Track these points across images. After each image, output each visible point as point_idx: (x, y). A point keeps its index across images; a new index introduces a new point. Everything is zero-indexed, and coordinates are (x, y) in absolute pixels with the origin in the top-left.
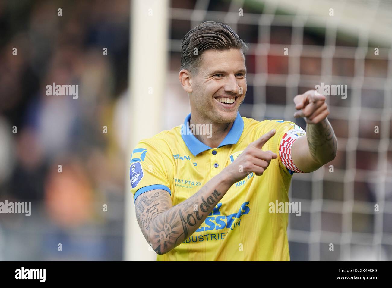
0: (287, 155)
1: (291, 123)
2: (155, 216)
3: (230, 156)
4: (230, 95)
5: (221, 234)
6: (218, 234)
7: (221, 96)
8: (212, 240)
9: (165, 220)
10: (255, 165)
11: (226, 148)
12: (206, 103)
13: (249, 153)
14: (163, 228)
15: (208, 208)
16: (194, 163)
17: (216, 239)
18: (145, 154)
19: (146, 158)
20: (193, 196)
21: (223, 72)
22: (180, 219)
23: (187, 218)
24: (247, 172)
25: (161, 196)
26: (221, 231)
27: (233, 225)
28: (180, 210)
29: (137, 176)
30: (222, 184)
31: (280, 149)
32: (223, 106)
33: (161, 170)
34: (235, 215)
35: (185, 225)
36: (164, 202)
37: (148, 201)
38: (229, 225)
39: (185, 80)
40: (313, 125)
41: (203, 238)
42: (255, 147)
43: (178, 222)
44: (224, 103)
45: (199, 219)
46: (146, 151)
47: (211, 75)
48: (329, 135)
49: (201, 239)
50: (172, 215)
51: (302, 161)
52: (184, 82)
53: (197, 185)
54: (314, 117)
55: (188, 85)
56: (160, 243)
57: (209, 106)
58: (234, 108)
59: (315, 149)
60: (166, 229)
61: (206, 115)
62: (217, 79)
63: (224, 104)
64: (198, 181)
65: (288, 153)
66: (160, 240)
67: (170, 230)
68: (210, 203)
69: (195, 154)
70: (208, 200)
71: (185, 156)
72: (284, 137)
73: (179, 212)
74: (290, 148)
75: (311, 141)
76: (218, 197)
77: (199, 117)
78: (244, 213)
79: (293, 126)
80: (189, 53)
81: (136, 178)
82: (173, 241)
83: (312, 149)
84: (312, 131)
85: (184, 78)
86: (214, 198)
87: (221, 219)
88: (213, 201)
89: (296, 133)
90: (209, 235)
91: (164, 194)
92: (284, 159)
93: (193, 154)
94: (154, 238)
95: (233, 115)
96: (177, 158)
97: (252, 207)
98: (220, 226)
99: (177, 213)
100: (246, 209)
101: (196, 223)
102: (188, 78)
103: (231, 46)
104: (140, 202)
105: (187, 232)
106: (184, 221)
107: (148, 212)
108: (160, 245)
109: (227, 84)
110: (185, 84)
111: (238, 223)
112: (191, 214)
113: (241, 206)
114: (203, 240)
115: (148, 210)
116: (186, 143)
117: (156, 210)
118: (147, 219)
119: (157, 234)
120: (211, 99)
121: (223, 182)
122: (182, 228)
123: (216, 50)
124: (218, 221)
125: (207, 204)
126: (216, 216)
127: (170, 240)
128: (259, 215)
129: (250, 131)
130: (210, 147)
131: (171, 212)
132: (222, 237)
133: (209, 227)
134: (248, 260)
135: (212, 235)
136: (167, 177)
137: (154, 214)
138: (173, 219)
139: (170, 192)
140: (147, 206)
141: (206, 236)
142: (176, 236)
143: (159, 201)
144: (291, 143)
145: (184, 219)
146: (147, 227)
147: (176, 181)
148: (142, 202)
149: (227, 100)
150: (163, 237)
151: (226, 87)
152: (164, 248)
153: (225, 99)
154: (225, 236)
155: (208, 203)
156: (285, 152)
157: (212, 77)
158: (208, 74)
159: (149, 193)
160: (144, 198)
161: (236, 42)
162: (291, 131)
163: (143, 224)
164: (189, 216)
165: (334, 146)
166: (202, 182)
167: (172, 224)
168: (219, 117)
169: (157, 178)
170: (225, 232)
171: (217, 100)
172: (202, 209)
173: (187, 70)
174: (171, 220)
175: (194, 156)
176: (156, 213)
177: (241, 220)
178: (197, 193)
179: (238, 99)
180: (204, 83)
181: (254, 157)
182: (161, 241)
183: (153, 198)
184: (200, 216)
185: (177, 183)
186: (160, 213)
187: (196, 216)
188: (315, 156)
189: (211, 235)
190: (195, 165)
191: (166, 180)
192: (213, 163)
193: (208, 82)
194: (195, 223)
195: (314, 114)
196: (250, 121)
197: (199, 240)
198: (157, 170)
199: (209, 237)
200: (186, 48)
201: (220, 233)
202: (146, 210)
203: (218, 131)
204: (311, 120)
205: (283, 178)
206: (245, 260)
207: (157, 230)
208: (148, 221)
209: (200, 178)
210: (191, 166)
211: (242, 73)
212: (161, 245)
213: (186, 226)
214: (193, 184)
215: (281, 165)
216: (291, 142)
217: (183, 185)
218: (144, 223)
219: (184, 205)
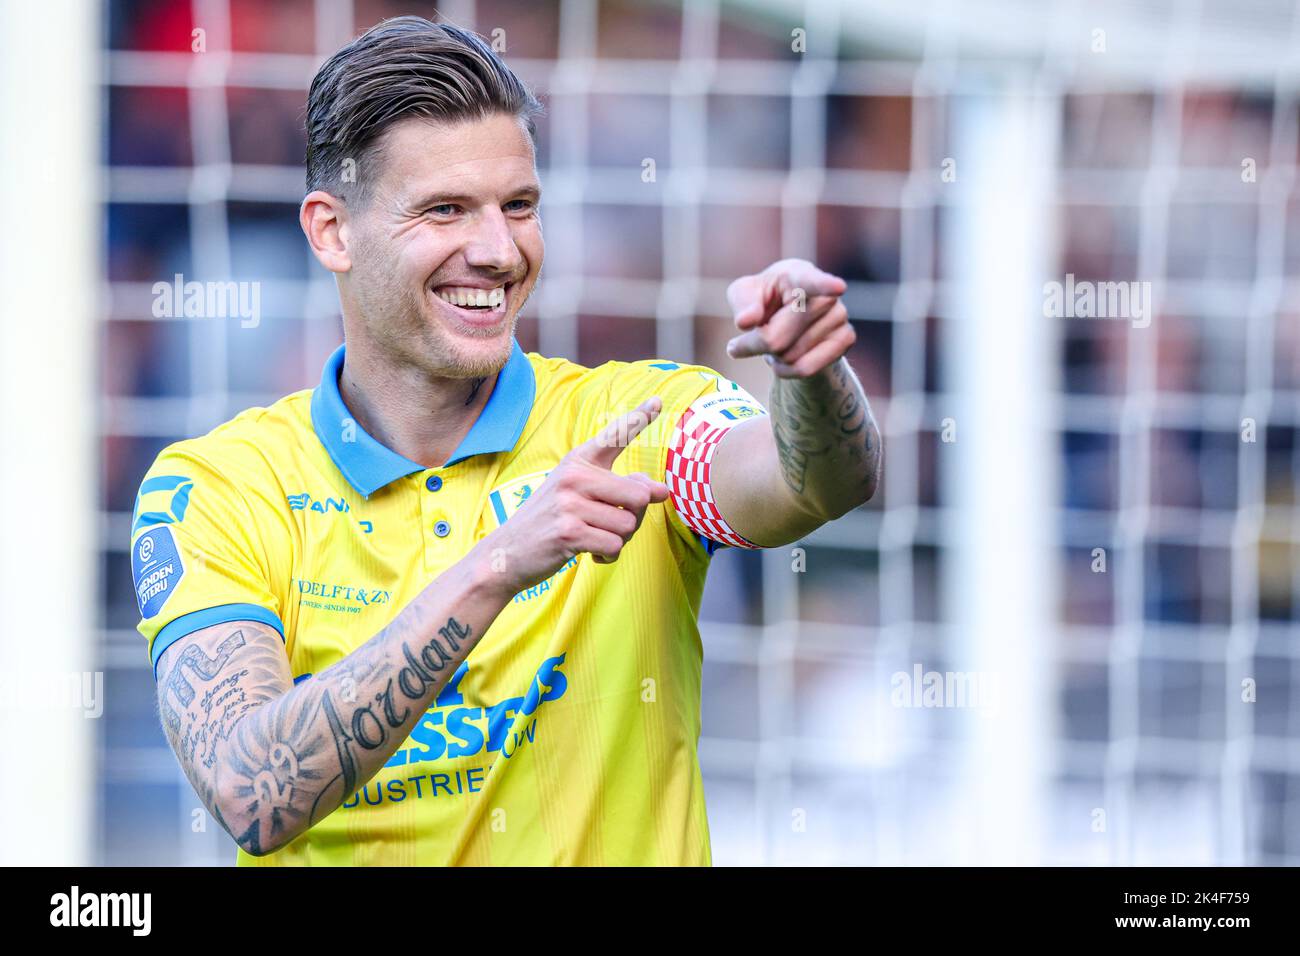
0: (695, 486)
1: (704, 371)
2: (234, 718)
3: (491, 495)
4: (486, 278)
5: (469, 772)
6: (458, 774)
7: (453, 283)
8: (435, 794)
9: (271, 732)
10: (589, 525)
11: (473, 466)
12: (401, 310)
13: (568, 486)
14: (268, 759)
15: (427, 683)
16: (362, 523)
17: (451, 793)
18: (187, 497)
19: (189, 511)
20: (373, 643)
21: (462, 198)
22: (327, 726)
23: (353, 723)
24: (562, 553)
25: (251, 644)
26: (468, 763)
27: (509, 742)
28: (326, 693)
29: (161, 575)
30: (475, 596)
31: (669, 466)
32: (461, 316)
33: (247, 550)
34: (514, 704)
35: (346, 746)
36: (263, 666)
37: (207, 663)
38: (495, 741)
39: (325, 227)
40: (795, 382)
41: (402, 788)
42: (588, 464)
43: (320, 737)
44: (467, 307)
45: (394, 723)
46: (191, 486)
47: (417, 207)
48: (850, 416)
49: (397, 793)
50: (297, 712)
51: (753, 507)
52: (320, 237)
53: (377, 600)
54: (802, 355)
55: (335, 247)
56: (257, 814)
57: (412, 319)
58: (502, 324)
59: (804, 466)
60: (276, 763)
61: (404, 352)
62: (441, 223)
63: (464, 312)
64: (379, 587)
65: (700, 478)
66: (256, 801)
67: (292, 766)
68: (435, 665)
69: (367, 492)
70: (425, 654)
71: (330, 500)
72: (682, 424)
73: (323, 700)
74: (708, 459)
75: (788, 435)
76: (462, 643)
77: (375, 359)
78: (547, 697)
79: (712, 383)
80: (335, 132)
81: (158, 582)
82: (303, 806)
83: (791, 466)
84: (793, 401)
85: (319, 221)
86: (448, 649)
87: (466, 720)
88: (444, 657)
89: (726, 406)
90: (424, 777)
91: (261, 636)
92: (684, 501)
93: (359, 491)
94: (234, 797)
95: (500, 348)
96: (301, 508)
97: (575, 675)
98: (463, 744)
99: (315, 707)
100: (554, 681)
101: (386, 736)
102: (333, 221)
103: (486, 105)
104: (177, 668)
105: (354, 773)
106: (343, 733)
107: (207, 705)
108: (258, 820)
109: (475, 238)
110: (321, 242)
111: (529, 733)
112: (366, 706)
113: (538, 673)
114: (405, 796)
115: (209, 695)
116: (329, 452)
117: (236, 696)
118: (207, 730)
119: (246, 782)
120: (419, 295)
121: (478, 589)
122: (337, 758)
123: (435, 121)
124: (454, 726)
125: (422, 670)
126: (447, 710)
127: (293, 801)
128: (600, 701)
129: (556, 402)
130: (417, 463)
131: (293, 704)
132: (474, 783)
133: (425, 748)
134: (567, 862)
135: (436, 779)
136: (267, 575)
137: (229, 712)
138: (302, 725)
139: (278, 627)
140: (204, 682)
141: (414, 782)
142: (314, 786)
143: (245, 664)
144: (708, 445)
145: (340, 726)
146: (206, 758)
147: (301, 590)
148: (185, 669)
149: (475, 297)
150: (266, 793)
151: (472, 248)
152: (272, 832)
153: (470, 292)
154: (482, 779)
155: (427, 665)
156: (689, 476)
157: (422, 215)
158: (408, 204)
159: (209, 634)
160: (191, 655)
161: (503, 91)
162: (706, 399)
163: (190, 747)
164: (359, 713)
165: (870, 453)
166: (394, 588)
167: (299, 745)
168: (448, 357)
169: (233, 579)
170: (482, 764)
171: (441, 297)
172: (407, 687)
173: (329, 192)
174: (296, 732)
175: (362, 497)
176: (238, 708)
177: (537, 723)
178: (384, 631)
179: (514, 291)
180: (394, 238)
181: (588, 499)
182: (260, 807)
183: (224, 652)
184: (399, 712)
185: (306, 597)
186: (253, 705)
187: (384, 714)
188: (803, 489)
189: (433, 777)
190: (366, 532)
191: (265, 588)
192: (429, 521)
193: (407, 234)
194: (383, 739)
195: (802, 343)
196: (553, 368)
197: (390, 797)
198: (231, 552)
199: (426, 785)
200: (325, 113)
201: (463, 769)
202: (200, 696)
203: (445, 406)
204: (791, 363)
205: (682, 566)
206: (555, 863)
207: (246, 767)
208: (210, 738)
209: (386, 575)
210: (351, 537)
211: (526, 198)
212: (261, 821)
213: (350, 748)
214: (362, 597)
215: (672, 520)
216: (711, 440)
217: (325, 601)
218: (194, 743)
219: (338, 674)
